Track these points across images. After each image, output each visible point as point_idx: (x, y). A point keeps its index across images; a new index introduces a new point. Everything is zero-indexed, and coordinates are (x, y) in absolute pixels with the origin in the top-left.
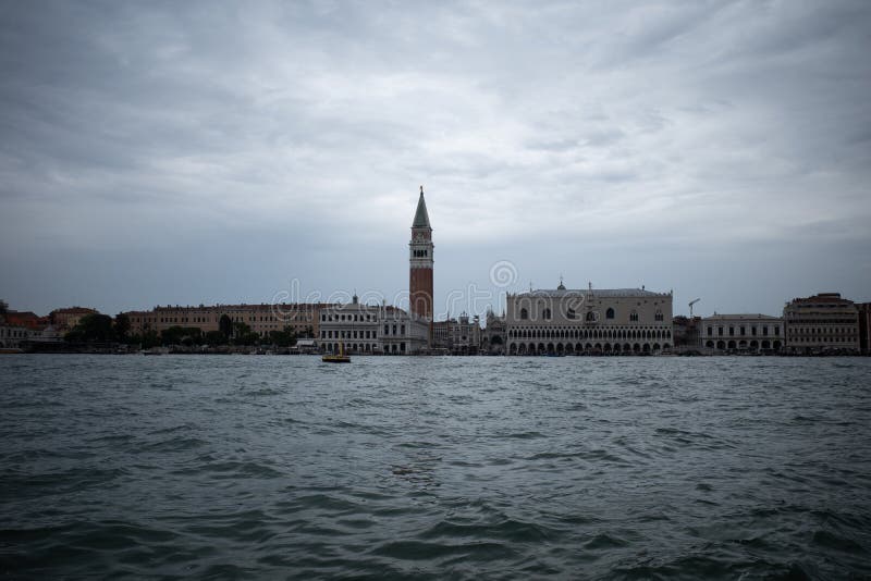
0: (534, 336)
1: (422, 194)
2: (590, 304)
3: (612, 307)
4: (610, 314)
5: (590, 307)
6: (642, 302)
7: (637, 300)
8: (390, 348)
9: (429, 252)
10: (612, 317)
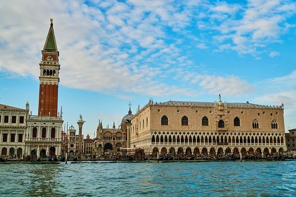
0: (174, 141)
1: (52, 25)
2: (221, 113)
3: (238, 117)
4: (237, 122)
5: (221, 116)
6: (261, 112)
7: (258, 111)
8: (47, 152)
9: (57, 72)
10: (238, 125)
